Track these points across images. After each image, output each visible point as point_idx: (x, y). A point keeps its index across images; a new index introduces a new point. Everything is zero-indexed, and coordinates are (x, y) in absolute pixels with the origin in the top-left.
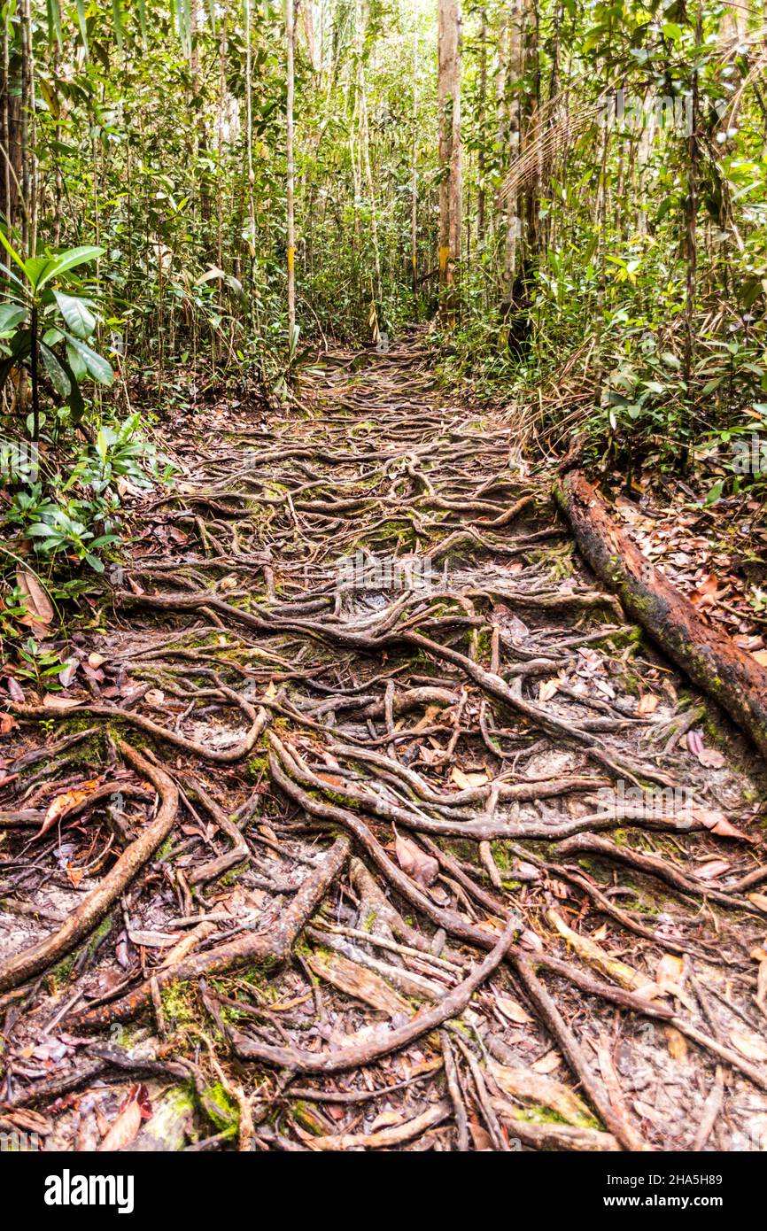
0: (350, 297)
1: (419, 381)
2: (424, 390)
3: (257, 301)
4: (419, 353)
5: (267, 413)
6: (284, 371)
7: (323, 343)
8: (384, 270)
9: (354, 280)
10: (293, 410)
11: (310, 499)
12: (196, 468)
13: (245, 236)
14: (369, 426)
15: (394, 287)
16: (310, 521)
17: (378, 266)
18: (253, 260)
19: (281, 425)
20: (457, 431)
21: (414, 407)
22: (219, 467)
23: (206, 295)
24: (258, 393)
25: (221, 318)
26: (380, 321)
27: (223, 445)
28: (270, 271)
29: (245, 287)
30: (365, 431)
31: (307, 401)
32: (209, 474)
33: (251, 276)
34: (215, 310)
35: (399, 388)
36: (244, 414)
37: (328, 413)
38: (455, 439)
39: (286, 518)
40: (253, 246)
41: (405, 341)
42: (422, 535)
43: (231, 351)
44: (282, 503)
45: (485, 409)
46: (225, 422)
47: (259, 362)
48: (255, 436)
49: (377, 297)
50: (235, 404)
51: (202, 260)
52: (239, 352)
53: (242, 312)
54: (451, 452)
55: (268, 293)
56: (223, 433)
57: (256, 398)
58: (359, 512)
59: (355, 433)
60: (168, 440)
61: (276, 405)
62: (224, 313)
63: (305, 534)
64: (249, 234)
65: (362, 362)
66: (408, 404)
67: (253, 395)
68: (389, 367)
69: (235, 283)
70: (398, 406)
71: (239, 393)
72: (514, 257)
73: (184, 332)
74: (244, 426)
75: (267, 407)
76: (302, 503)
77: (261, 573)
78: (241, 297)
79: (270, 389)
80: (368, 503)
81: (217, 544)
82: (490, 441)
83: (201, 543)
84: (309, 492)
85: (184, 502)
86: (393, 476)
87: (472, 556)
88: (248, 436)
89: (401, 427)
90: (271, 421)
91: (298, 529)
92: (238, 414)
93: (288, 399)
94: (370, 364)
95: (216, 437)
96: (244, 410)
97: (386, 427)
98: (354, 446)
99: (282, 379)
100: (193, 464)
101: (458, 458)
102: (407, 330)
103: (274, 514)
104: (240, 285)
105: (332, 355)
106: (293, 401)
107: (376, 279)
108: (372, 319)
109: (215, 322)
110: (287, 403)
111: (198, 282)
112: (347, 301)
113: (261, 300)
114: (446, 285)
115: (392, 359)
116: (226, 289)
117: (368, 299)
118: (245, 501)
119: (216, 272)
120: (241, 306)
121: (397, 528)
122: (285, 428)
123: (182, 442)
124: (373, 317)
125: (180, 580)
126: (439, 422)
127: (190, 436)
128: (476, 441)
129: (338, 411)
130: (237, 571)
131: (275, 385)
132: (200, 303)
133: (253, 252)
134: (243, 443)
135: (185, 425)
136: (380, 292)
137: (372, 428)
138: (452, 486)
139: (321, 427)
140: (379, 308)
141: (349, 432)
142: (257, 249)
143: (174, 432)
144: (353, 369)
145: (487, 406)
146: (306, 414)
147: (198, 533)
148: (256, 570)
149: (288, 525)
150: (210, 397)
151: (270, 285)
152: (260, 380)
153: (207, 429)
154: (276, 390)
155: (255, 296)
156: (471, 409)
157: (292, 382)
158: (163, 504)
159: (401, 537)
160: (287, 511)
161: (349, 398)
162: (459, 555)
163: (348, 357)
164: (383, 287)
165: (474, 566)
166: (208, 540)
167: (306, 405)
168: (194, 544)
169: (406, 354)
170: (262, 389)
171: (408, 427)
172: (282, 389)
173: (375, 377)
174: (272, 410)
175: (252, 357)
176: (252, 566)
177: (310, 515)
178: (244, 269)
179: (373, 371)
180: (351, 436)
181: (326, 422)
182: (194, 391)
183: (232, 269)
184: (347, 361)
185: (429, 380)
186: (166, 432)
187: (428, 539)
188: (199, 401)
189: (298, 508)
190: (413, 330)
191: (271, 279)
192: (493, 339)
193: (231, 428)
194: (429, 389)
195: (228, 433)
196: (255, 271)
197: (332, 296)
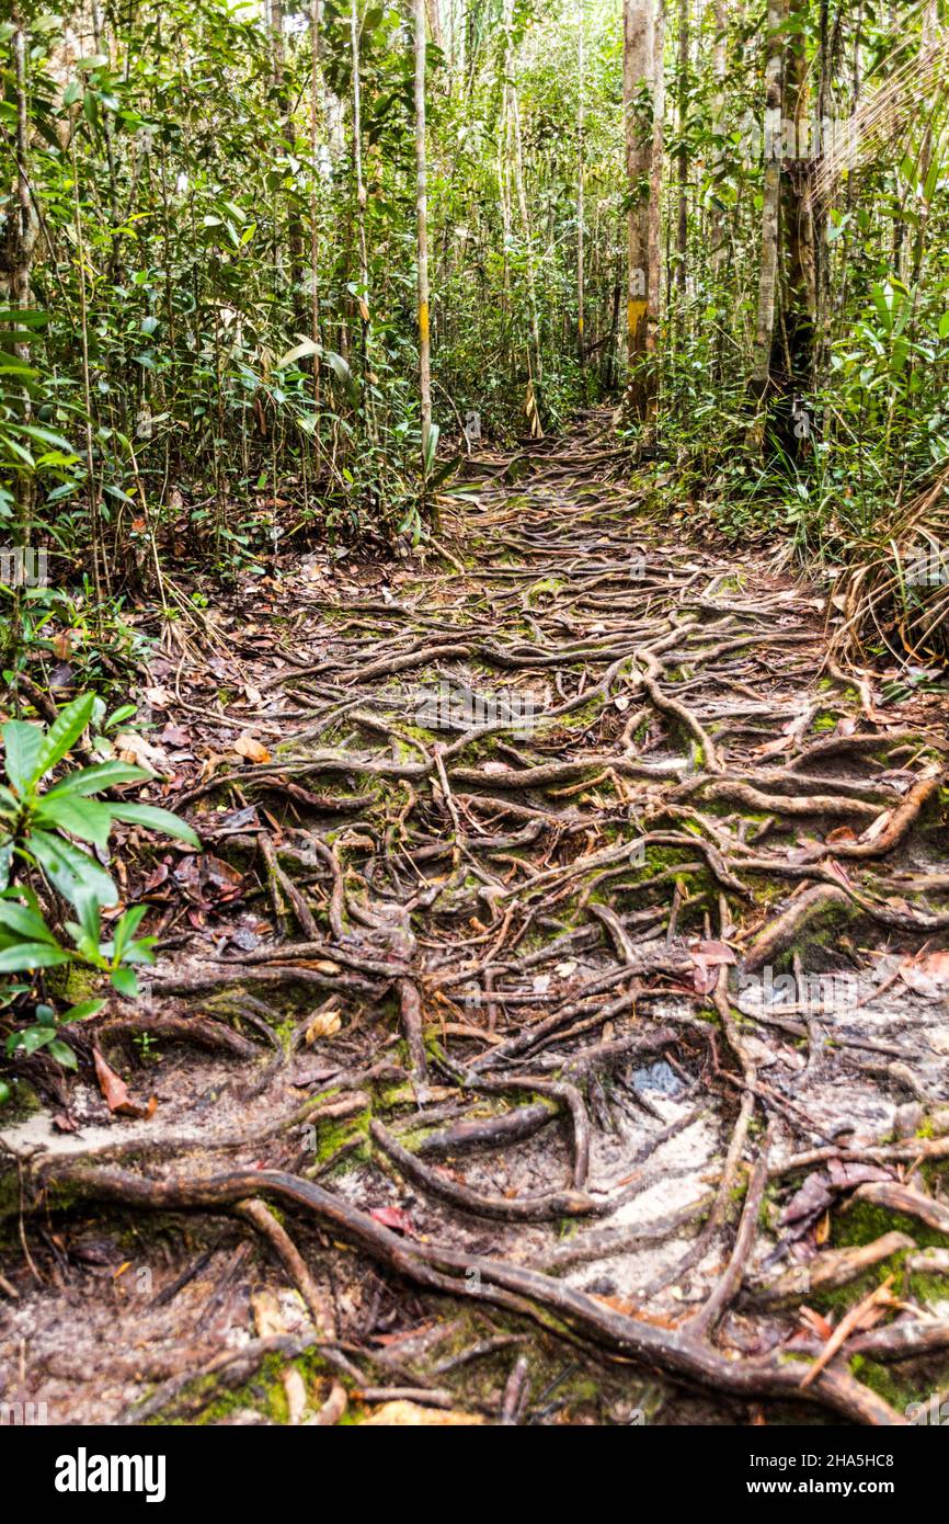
0: (499, 377)
1: (613, 500)
2: (625, 515)
3: (373, 388)
4: (601, 453)
5: (390, 566)
6: (415, 496)
7: (464, 442)
8: (544, 337)
9: (504, 353)
10: (431, 559)
11: (476, 760)
12: (272, 688)
13: (352, 288)
14: (552, 585)
15: (556, 357)
16: (483, 814)
17: (537, 332)
18: (365, 326)
19: (413, 586)
20: (707, 597)
21: (617, 546)
22: (311, 685)
23: (292, 384)
24: (376, 534)
25: (316, 418)
26: (540, 407)
27: (322, 630)
28: (390, 343)
29: (354, 368)
30: (549, 595)
31: (452, 541)
32: (294, 700)
33: (363, 351)
34: (308, 406)
35: (588, 512)
36: (354, 570)
37: (485, 561)
38: (707, 614)
39: (434, 807)
40: (365, 304)
41: (572, 434)
42: (730, 890)
43: (333, 468)
44: (427, 774)
45: (733, 549)
46: (323, 584)
47: (377, 484)
48: (375, 612)
49: (536, 374)
50: (341, 552)
51: (290, 330)
52: (346, 472)
53: (350, 406)
54: (707, 642)
55: (387, 375)
56: (320, 609)
57: (372, 541)
58: (572, 789)
59: (533, 598)
60: (229, 629)
61: (404, 552)
62: (322, 409)
63: (473, 849)
64: (359, 288)
65: (521, 469)
66: (603, 541)
67: (368, 538)
68: (560, 475)
69: (338, 363)
70: (591, 544)
71: (346, 533)
72: (772, 308)
73: (262, 440)
74: (354, 591)
75: (390, 555)
76: (463, 770)
77: (394, 996)
78: (348, 383)
79: (395, 526)
80: (588, 770)
81: (303, 904)
82: (770, 619)
83: (267, 895)
84: (475, 746)
85: (238, 787)
86: (622, 703)
87: (845, 941)
88: (361, 612)
89: (604, 584)
90: (397, 579)
91: (460, 839)
92: (345, 569)
93: (422, 542)
94: (533, 471)
95: (310, 615)
96: (354, 561)
97: (581, 585)
98: (536, 625)
99: (414, 510)
100: (266, 680)
101: (722, 653)
102: (575, 418)
103: (412, 801)
104: (346, 366)
105: (478, 460)
106: (430, 544)
107: (534, 350)
108: (530, 406)
109: (308, 424)
110: (420, 548)
111: (283, 362)
112: (494, 382)
113: (379, 387)
114: (645, 356)
115: (563, 463)
116: (325, 371)
117: (524, 378)
118: (358, 775)
119: (308, 347)
120: (349, 399)
121: (669, 861)
122: (421, 592)
123: (251, 630)
124: (531, 403)
125: (216, 1031)
126: (665, 575)
127: (266, 617)
128: (744, 618)
129: (499, 556)
130: (342, 989)
131: (403, 521)
132: (281, 397)
133: (366, 314)
134: (354, 627)
135: (259, 597)
136: (540, 367)
137: (560, 588)
138: (739, 728)
139: (476, 587)
140: (538, 391)
141: (523, 596)
142: (372, 311)
143: (239, 612)
144: (509, 479)
145: (736, 545)
146: (451, 564)
147: (264, 876)
148: (382, 988)
149: (439, 825)
150: (302, 542)
151: (392, 363)
152: (378, 511)
153: (295, 603)
154: (405, 528)
155: (370, 382)
156: (711, 550)
157: (428, 513)
158: (198, 797)
159: (680, 882)
160: (436, 793)
161: (514, 533)
162: (820, 939)
163: (500, 461)
164: (543, 360)
165: (852, 964)
166: (282, 891)
167: (450, 549)
168: (255, 897)
169: (582, 454)
170: (382, 526)
171: (614, 583)
172: (413, 525)
173: (543, 492)
174: (399, 560)
175: (366, 477)
176: (374, 976)
177: (480, 801)
178: (352, 341)
179: (539, 481)
180: (526, 607)
181: (483, 578)
182: (275, 534)
183: (334, 342)
184: (501, 467)
185: (632, 499)
186: (226, 613)
187: (745, 898)
188: (284, 550)
189: (458, 783)
190: (582, 418)
191: (394, 355)
192: (739, 436)
193: (334, 597)
194: (633, 513)
195: (329, 608)
196: (369, 342)
197: (474, 375)
